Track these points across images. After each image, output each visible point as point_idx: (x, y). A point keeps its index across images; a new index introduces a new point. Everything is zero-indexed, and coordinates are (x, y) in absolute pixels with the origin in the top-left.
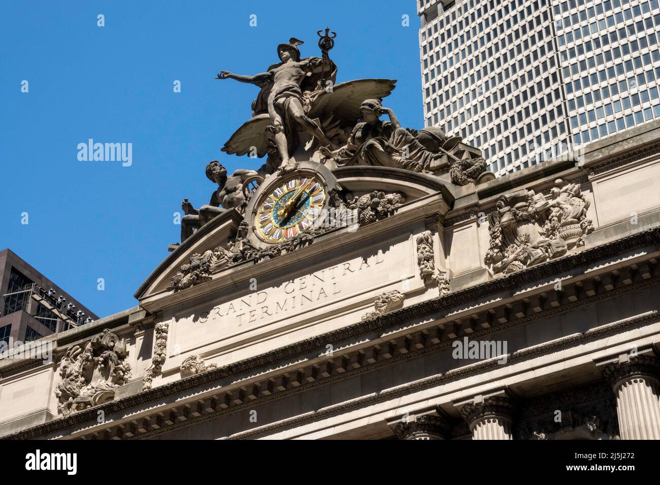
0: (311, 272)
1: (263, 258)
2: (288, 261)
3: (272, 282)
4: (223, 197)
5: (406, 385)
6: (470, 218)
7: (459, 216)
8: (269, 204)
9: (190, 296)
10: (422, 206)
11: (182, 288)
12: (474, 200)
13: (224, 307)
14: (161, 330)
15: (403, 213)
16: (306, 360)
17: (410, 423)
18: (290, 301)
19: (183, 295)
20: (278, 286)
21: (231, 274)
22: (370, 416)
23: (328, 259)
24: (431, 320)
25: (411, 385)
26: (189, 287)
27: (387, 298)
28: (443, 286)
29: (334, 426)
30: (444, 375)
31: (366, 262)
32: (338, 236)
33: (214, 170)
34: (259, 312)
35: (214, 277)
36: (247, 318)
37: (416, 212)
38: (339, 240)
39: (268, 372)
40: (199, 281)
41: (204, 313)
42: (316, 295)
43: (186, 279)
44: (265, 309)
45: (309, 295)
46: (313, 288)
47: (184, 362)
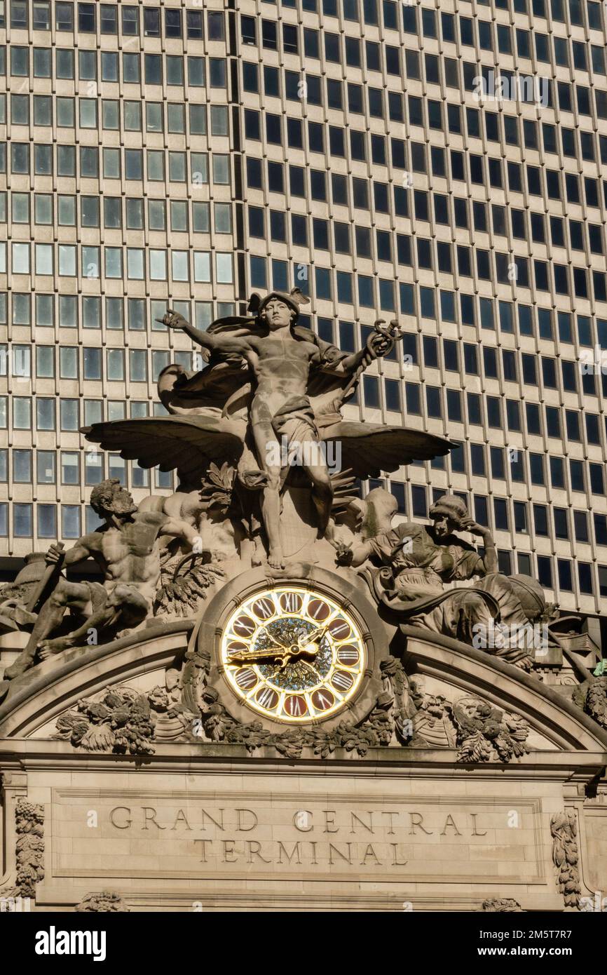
8: (246, 627)
10: (571, 765)
11: (88, 749)
18: (306, 849)
21: (190, 757)
26: (104, 750)
31: (453, 825)
34: (242, 848)
36: (216, 849)
40: (126, 750)
42: (358, 853)
43: (99, 734)
44: (255, 847)
45: (343, 849)
46: (352, 838)
47: (89, 900)
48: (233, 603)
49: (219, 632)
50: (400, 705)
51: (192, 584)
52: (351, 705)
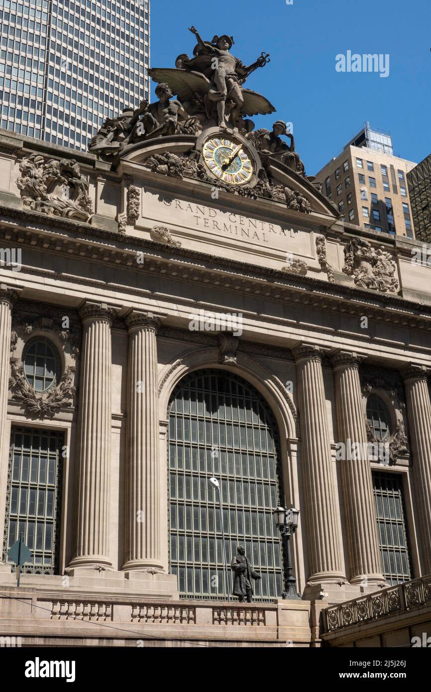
0: (247, 217)
1: (222, 188)
2: (234, 200)
3: (220, 206)
4: (165, 113)
5: (315, 326)
6: (336, 238)
7: (330, 234)
8: (212, 147)
9: (159, 180)
10: (324, 219)
11: (158, 172)
12: (342, 230)
13: (184, 204)
14: (137, 192)
15: (313, 216)
16: (265, 280)
17: (316, 350)
18: (233, 229)
19: (155, 176)
20: (224, 212)
21: (195, 184)
22: (291, 333)
23: (260, 215)
24: (342, 297)
25: (317, 327)
26: (164, 174)
27: (302, 264)
28: (331, 275)
29: (268, 329)
30: (336, 331)
31: (283, 231)
32: (272, 205)
33: (167, 91)
34: (210, 223)
35: (185, 179)
36: (201, 221)
37: (318, 220)
38: (270, 207)
39: (239, 275)
40: (173, 175)
41: (169, 200)
42: (251, 234)
43: (164, 167)
44: (215, 223)
45: (247, 232)
46: (249, 228)
47: (156, 228)
48: (208, 137)
49: (203, 146)
50: (266, 186)
51: (191, 128)
52: (249, 182)
